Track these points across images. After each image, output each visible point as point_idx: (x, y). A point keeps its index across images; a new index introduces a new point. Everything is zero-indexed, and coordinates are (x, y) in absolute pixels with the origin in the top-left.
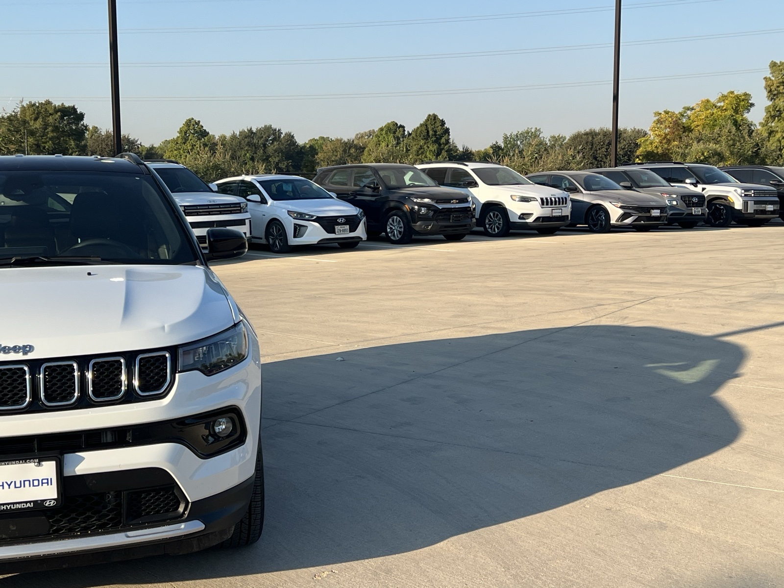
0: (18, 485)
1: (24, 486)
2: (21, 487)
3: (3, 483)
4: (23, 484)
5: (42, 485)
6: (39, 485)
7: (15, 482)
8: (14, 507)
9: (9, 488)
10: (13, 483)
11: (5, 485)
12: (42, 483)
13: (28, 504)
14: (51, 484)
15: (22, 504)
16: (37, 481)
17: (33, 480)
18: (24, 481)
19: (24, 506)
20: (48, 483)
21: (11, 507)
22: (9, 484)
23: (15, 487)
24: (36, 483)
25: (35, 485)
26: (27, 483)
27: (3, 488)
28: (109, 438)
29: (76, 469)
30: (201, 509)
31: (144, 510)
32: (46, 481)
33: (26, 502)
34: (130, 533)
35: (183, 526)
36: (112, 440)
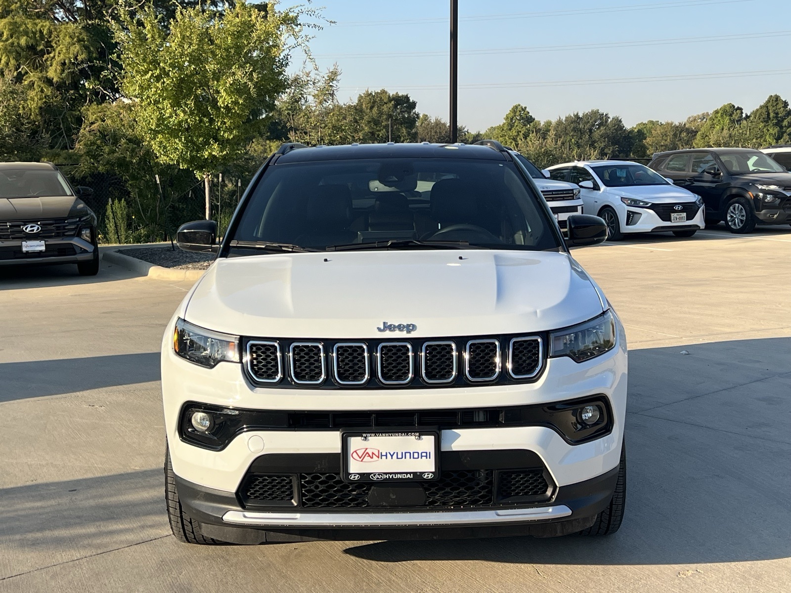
0: (400, 456)
1: (405, 458)
2: (402, 458)
3: (386, 453)
4: (404, 455)
5: (421, 458)
6: (418, 458)
7: (397, 453)
8: (395, 476)
9: (392, 458)
10: (395, 454)
11: (389, 455)
12: (422, 456)
13: (409, 475)
14: (430, 458)
15: (403, 475)
16: (417, 454)
17: (413, 453)
18: (405, 453)
19: (404, 476)
20: (426, 456)
21: (393, 476)
22: (392, 454)
23: (397, 458)
24: (416, 455)
25: (415, 457)
26: (408, 455)
27: (386, 458)
28: (481, 418)
29: (452, 445)
30: (568, 495)
31: (514, 490)
32: (424, 454)
33: (407, 473)
34: (500, 512)
35: (550, 509)
36: (484, 419)
